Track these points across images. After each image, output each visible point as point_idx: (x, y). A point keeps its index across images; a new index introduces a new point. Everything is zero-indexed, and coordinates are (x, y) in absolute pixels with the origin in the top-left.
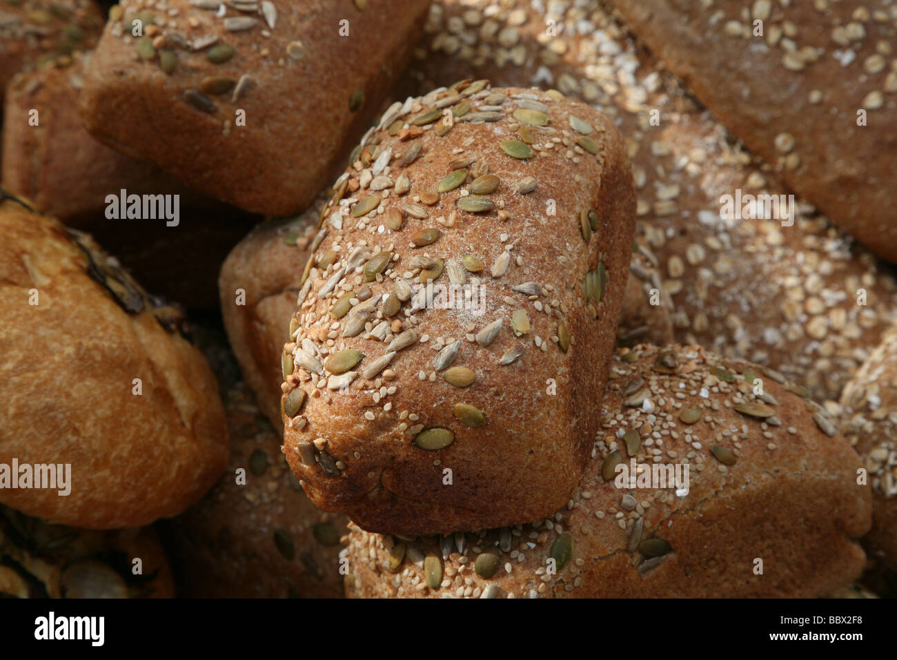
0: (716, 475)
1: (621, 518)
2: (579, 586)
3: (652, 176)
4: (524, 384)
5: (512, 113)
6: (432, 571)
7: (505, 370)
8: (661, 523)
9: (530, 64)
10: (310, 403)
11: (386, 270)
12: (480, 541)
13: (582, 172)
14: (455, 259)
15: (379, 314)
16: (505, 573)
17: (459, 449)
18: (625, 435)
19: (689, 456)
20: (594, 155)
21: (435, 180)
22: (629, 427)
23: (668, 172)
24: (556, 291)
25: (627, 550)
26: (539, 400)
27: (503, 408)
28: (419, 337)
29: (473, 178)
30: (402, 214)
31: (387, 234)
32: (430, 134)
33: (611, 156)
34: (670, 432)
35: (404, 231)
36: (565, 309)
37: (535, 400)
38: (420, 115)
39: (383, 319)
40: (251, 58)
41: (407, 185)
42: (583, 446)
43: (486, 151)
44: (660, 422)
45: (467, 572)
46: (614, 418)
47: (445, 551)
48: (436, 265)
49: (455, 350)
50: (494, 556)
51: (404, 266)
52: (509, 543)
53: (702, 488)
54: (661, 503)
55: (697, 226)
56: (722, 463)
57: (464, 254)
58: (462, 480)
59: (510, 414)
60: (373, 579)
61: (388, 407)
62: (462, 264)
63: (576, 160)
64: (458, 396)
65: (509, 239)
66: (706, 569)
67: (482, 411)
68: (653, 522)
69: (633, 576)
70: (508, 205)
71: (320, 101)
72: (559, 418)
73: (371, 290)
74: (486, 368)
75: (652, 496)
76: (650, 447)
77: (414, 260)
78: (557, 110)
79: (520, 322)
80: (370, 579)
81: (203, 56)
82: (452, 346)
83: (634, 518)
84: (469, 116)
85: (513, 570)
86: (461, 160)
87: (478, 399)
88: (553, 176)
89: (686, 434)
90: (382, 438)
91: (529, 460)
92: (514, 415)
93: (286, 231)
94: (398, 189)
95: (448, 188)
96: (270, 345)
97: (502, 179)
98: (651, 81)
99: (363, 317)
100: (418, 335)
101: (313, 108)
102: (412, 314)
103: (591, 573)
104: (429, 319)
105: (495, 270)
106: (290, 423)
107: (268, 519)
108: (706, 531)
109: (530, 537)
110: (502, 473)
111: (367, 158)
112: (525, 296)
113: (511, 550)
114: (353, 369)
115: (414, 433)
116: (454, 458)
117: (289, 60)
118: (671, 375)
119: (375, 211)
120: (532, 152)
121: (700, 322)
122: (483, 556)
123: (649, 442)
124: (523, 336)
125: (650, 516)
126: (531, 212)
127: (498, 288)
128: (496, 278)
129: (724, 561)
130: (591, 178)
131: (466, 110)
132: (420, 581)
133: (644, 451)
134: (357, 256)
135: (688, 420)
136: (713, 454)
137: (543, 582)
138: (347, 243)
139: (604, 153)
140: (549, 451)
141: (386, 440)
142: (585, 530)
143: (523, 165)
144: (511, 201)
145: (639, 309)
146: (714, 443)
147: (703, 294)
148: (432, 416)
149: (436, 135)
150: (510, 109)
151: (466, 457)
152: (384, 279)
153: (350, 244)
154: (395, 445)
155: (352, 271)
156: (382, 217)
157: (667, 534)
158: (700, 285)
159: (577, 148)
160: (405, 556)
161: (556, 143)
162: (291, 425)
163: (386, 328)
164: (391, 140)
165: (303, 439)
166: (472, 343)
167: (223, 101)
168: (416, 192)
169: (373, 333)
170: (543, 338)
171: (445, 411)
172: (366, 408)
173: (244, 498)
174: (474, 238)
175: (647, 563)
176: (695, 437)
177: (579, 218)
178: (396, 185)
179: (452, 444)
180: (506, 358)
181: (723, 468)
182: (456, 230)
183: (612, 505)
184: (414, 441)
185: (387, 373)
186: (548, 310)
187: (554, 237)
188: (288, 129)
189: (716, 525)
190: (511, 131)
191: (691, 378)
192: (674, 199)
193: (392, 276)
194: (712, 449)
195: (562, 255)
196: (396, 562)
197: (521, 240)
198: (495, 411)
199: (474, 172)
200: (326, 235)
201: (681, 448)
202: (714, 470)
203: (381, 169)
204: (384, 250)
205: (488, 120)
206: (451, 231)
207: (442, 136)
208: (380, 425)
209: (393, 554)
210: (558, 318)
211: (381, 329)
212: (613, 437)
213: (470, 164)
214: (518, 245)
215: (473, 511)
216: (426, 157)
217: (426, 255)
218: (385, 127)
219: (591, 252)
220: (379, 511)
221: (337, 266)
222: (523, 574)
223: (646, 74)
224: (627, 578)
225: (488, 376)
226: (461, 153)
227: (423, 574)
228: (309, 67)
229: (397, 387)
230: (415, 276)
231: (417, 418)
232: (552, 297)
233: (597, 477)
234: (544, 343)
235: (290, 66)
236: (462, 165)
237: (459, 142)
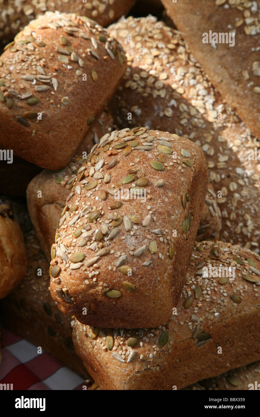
0: (232, 307)
1: (190, 325)
2: (171, 353)
3: (217, 151)
4: (153, 274)
5: (156, 147)
6: (109, 342)
7: (146, 268)
8: (207, 327)
9: (167, 97)
10: (62, 273)
11: (98, 218)
12: (130, 332)
13: (184, 176)
14: (128, 216)
15: (93, 238)
16: (140, 346)
17: (123, 299)
18: (195, 288)
19: (221, 299)
20: (190, 167)
21: (121, 177)
22: (197, 285)
23: (224, 149)
24: (169, 233)
25: (192, 338)
26: (159, 281)
27: (143, 284)
28: (110, 251)
29: (138, 178)
30: (106, 192)
31: (99, 201)
32: (121, 154)
33: (198, 166)
34: (214, 288)
35: (107, 201)
36: (173, 240)
37: (157, 281)
38: (117, 143)
39: (95, 241)
40: (46, 104)
41: (109, 179)
42: (176, 297)
43: (144, 165)
44: (210, 283)
45: (124, 344)
46: (191, 280)
47: (115, 335)
48: (119, 219)
49: (124, 258)
50: (136, 339)
51: (105, 217)
52: (142, 334)
53: (226, 313)
54: (208, 319)
55: (235, 174)
56: (235, 302)
57: (132, 214)
58: (124, 310)
59: (146, 287)
60: (84, 339)
61: (95, 279)
62: (130, 219)
63: (182, 171)
64: (125, 278)
65: (151, 208)
66: (225, 345)
67: (135, 285)
68: (204, 327)
69: (194, 348)
70: (152, 192)
71: (75, 122)
72: (167, 288)
73: (91, 226)
74: (137, 267)
75: (205, 316)
76: (205, 294)
77: (110, 215)
78: (176, 145)
79: (153, 247)
80: (83, 338)
81: (25, 102)
82: (123, 257)
83: (196, 325)
84: (138, 148)
85: (143, 345)
86: (133, 169)
87: (133, 280)
88: (172, 178)
89: (221, 289)
90: (92, 291)
91: (153, 306)
92: (148, 287)
93: (57, 176)
94: (105, 180)
95: (126, 182)
96: (47, 225)
97: (150, 180)
98: (220, 108)
99: (87, 239)
100: (109, 250)
101: (71, 126)
102: (107, 240)
103: (176, 347)
104: (115, 243)
105: (144, 224)
106: (53, 280)
107: (42, 298)
108: (226, 330)
109: (152, 331)
110: (141, 309)
111: (93, 161)
112: (156, 235)
113: (143, 337)
114: (81, 261)
115: (105, 291)
116: (121, 302)
117: (62, 105)
118: (217, 260)
119: (94, 189)
120: (164, 167)
121: (233, 216)
122: (131, 338)
123: (205, 292)
124: (154, 253)
125: (203, 324)
126: (161, 196)
127: (145, 231)
128: (144, 226)
129: (233, 341)
130: (188, 179)
131: (137, 144)
132: (104, 346)
133: (202, 296)
134: (86, 210)
135: (223, 283)
136: (232, 298)
137: (156, 351)
138: (82, 202)
139: (195, 166)
140: (162, 302)
141: (93, 292)
142: (175, 329)
143: (159, 173)
144: (153, 190)
145: (206, 217)
146: (233, 293)
147: (235, 204)
148: (113, 285)
149: (123, 155)
150: (156, 145)
151: (126, 302)
152: (97, 222)
153: (83, 203)
154: (97, 295)
155: (83, 216)
156: (98, 192)
157: (210, 332)
158: (234, 200)
159: (183, 165)
160: (98, 333)
161: (174, 163)
162: (53, 281)
163: (96, 245)
164: (104, 154)
165: (58, 288)
166: (132, 255)
167: (32, 122)
168: (113, 183)
169: (90, 247)
170: (163, 254)
171: (119, 284)
172: (85, 279)
173: (32, 288)
174: (136, 207)
175: (200, 343)
176: (225, 291)
177: (182, 197)
178: (105, 178)
179: (121, 297)
180: (146, 263)
181: (235, 304)
182: (129, 203)
183: (187, 319)
184: (105, 294)
185: (95, 265)
186: (166, 241)
187: (170, 207)
188: (60, 135)
189: (231, 328)
190: (156, 156)
191: (225, 262)
192: (226, 162)
193: (100, 221)
194: (231, 296)
195: (173, 215)
196: (94, 336)
197: (156, 210)
198: (140, 285)
199: (138, 175)
200: (73, 195)
201: (218, 295)
202: (232, 305)
203: (99, 169)
204: (98, 209)
205: (146, 150)
206: (127, 203)
207: (126, 156)
208: (91, 286)
209: (94, 332)
210: (169, 245)
211: (94, 245)
212: (190, 289)
213: (137, 171)
214: (155, 211)
215: (128, 322)
216: (119, 165)
217: (115, 214)
218: (101, 146)
219: (186, 212)
220: (88, 317)
221: (77, 212)
222: (147, 347)
223: (218, 104)
224: (191, 349)
225: (138, 270)
226: (133, 165)
227: (105, 343)
228: (70, 108)
229: (99, 272)
230: (110, 223)
231: (107, 286)
232: (167, 235)
233: (182, 306)
234: (163, 256)
235: (63, 107)
236: (133, 172)
237: (133, 160)
